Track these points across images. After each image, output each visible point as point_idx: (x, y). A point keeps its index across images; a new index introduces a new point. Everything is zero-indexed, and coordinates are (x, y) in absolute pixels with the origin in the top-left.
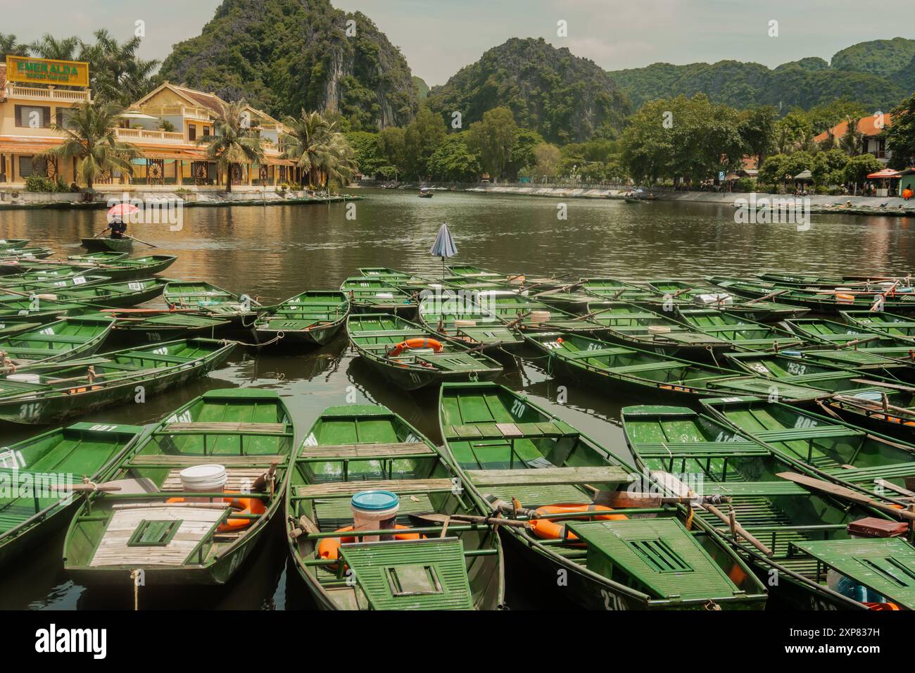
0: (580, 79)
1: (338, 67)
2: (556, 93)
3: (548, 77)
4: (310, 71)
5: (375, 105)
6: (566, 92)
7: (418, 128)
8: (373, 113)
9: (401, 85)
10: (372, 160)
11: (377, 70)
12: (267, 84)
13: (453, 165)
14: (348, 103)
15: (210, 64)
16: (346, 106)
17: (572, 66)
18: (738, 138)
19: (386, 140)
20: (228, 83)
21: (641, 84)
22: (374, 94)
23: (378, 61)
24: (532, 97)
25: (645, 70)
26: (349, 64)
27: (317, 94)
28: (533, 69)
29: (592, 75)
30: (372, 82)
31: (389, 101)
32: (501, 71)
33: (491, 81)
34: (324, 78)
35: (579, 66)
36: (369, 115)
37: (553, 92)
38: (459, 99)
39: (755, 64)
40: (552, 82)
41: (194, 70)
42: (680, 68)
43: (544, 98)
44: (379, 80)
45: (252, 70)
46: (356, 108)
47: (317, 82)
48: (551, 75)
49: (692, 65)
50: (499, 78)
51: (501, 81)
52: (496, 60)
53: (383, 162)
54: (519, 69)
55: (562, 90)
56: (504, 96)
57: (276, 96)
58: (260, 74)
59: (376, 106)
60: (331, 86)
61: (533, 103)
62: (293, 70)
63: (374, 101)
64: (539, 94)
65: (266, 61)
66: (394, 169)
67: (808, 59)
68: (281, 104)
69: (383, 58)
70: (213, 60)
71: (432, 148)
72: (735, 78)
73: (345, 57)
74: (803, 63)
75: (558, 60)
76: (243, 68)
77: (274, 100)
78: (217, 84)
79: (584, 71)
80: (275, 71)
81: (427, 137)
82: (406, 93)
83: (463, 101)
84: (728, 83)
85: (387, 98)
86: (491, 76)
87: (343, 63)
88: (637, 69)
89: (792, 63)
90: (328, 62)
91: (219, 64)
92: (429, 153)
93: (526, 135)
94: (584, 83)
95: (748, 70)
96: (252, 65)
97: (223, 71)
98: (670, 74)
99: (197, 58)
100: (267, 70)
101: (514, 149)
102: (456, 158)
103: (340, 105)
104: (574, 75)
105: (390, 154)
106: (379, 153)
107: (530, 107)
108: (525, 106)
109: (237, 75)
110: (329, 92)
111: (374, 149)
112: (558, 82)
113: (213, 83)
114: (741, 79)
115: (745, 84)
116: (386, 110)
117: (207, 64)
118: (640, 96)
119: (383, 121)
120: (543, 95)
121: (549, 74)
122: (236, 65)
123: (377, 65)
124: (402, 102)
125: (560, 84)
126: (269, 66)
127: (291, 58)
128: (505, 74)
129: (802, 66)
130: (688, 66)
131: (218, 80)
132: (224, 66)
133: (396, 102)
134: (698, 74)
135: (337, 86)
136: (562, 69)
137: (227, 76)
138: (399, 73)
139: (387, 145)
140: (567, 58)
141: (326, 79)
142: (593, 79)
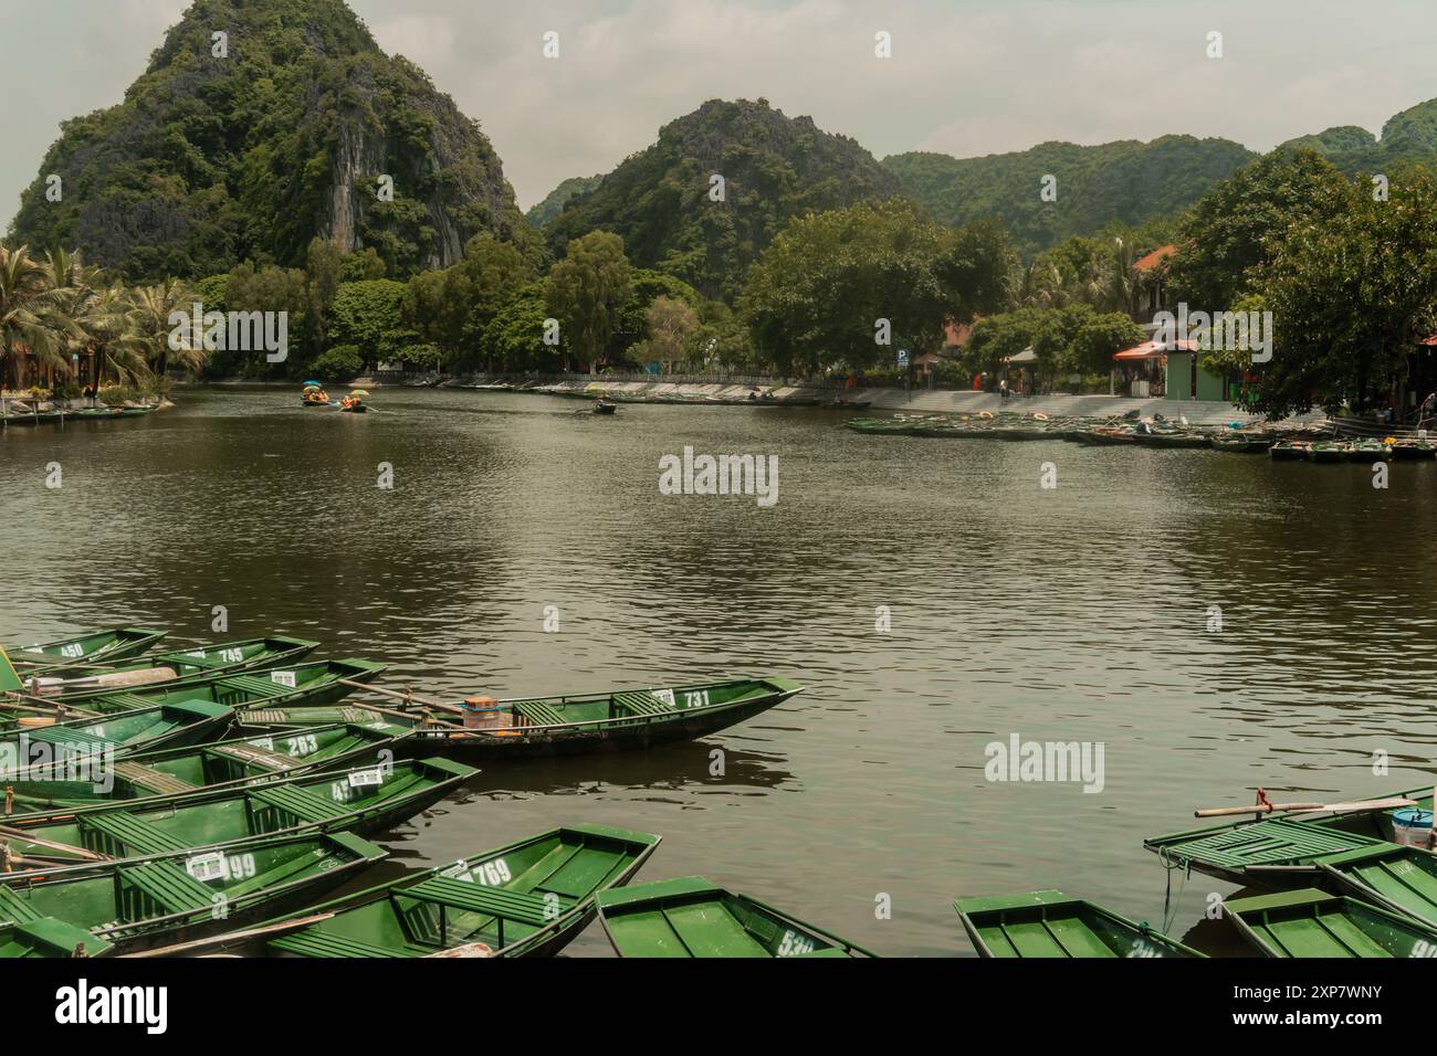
0: (831, 173)
1: (353, 159)
2: (786, 202)
3: (772, 172)
4: (303, 165)
5: (424, 228)
6: (806, 198)
7: (468, 272)
8: (421, 243)
9: (477, 191)
10: (393, 333)
11: (430, 162)
12: (233, 191)
13: (515, 341)
14: (372, 226)
15: (125, 158)
16: (370, 232)
17: (817, 150)
18: (933, 283)
19: (418, 295)
20: (155, 192)
21: (1019, 181)
22: (422, 209)
23: (432, 147)
24: (743, 209)
25: (1025, 154)
26: (377, 152)
27: (315, 209)
28: (745, 157)
29: (852, 167)
30: (420, 187)
31: (453, 220)
32: (687, 161)
33: (672, 181)
34: (327, 180)
35: (830, 149)
36: (413, 247)
37: (782, 199)
38: (618, 216)
39: (1221, 140)
40: (779, 180)
41: (94, 169)
42: (1091, 150)
43: (766, 211)
44: (434, 182)
45: (208, 167)
46: (389, 235)
47: (317, 187)
48: (777, 168)
49: (1112, 144)
50: (685, 176)
51: (688, 180)
52: (680, 141)
53: (411, 337)
54: (719, 157)
55: (800, 196)
56: (692, 208)
57: (248, 215)
58: (223, 174)
59: (427, 232)
60: (341, 198)
61: (744, 221)
62: (278, 167)
63: (426, 221)
64: (756, 203)
65: (236, 151)
66: (431, 348)
67: (1338, 129)
68: (257, 230)
69: (441, 140)
70: (130, 149)
71: (492, 308)
72: (1186, 167)
73: (367, 139)
74: (1329, 136)
75: (792, 140)
76: (190, 163)
77: (243, 223)
78: (137, 194)
79: (838, 159)
80: (248, 168)
81: (484, 286)
82: (486, 205)
83: (627, 217)
84: (1171, 178)
85: (450, 217)
86: (670, 171)
87: (364, 152)
88: (1011, 154)
89: (1308, 138)
90: (334, 148)
91: (143, 156)
92: (486, 317)
93: (653, 281)
94: (838, 182)
95: (1208, 152)
96: (208, 158)
97: (150, 169)
98: (1071, 161)
99: (102, 145)
100: (237, 166)
101: (628, 309)
102: (522, 327)
103: (359, 230)
104: (821, 167)
105: (427, 323)
106: (406, 320)
107: (739, 227)
108: (731, 226)
109: (177, 177)
110: (337, 207)
111: (398, 313)
112: (790, 181)
113: (127, 192)
114: (1195, 169)
115: (1203, 179)
116: (449, 238)
117: (118, 156)
118: (1017, 204)
119: (442, 260)
120: (762, 204)
121: (773, 165)
122: (174, 157)
123: (430, 154)
124: (476, 222)
125: (795, 185)
126: (240, 159)
127: (277, 142)
128: (695, 166)
129: (1327, 142)
130: (1104, 146)
131: (139, 187)
132: (150, 161)
133: (466, 222)
134: (1118, 162)
135: (352, 193)
136: (798, 156)
137: (156, 178)
138: (474, 168)
139: (421, 302)
140: (808, 135)
141: (332, 182)
142: (855, 175)
